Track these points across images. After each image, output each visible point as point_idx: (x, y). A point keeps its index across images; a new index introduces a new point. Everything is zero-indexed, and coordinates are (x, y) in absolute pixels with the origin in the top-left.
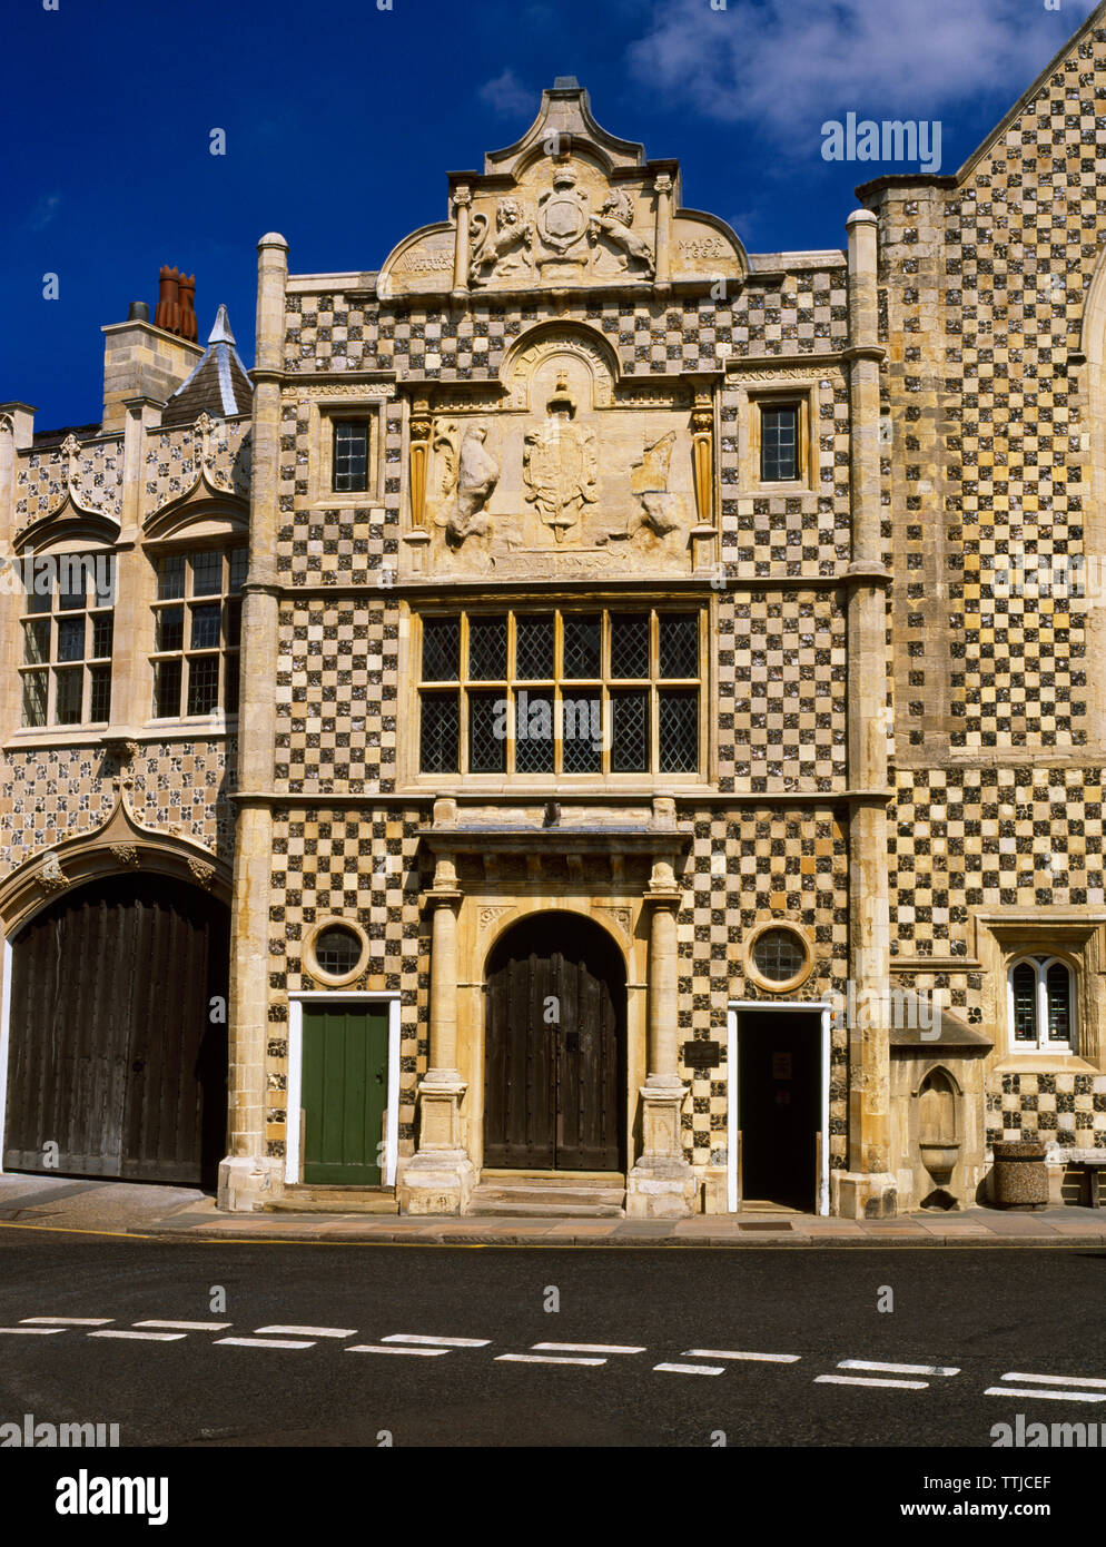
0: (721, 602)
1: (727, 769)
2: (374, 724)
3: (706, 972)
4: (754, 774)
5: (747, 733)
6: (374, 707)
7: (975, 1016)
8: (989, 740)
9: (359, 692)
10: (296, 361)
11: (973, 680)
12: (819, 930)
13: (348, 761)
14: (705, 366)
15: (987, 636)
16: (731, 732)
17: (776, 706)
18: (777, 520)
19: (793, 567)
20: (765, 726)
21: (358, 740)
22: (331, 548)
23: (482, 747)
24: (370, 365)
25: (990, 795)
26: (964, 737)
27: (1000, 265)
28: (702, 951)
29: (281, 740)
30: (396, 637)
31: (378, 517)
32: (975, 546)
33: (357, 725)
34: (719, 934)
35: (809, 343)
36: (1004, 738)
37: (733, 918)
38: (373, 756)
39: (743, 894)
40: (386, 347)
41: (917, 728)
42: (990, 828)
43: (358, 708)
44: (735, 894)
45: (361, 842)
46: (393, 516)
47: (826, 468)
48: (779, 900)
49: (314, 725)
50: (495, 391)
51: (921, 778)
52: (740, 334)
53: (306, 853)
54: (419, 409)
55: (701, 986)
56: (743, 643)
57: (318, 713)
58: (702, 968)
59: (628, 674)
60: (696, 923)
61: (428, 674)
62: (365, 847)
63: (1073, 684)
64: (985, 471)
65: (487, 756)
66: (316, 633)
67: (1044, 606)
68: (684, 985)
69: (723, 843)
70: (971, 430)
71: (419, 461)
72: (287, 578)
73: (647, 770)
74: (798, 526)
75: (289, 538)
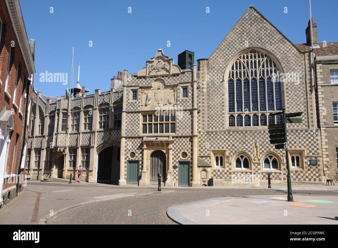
1: (178, 133)
2: (137, 128)
4: (181, 133)
5: (181, 128)
6: (137, 126)
7: (210, 163)
8: (212, 128)
9: (135, 124)
10: (128, 84)
11: (210, 121)
12: (189, 152)
13: (134, 132)
14: (176, 83)
15: (212, 116)
17: (184, 125)
18: (184, 102)
19: (186, 108)
20: (183, 127)
22: (132, 107)
24: (137, 85)
25: (212, 135)
26: (209, 128)
27: (214, 69)
28: (175, 155)
29: (126, 130)
30: (140, 117)
31: (137, 103)
32: (211, 104)
33: (135, 128)
34: (177, 153)
35: (188, 80)
36: (214, 128)
37: (179, 150)
38: (137, 132)
40: (139, 82)
41: (203, 127)
42: (212, 139)
43: (135, 126)
44: (179, 148)
46: (139, 103)
47: (190, 96)
48: (184, 148)
49: (130, 128)
50: (151, 87)
51: (204, 133)
52: (180, 79)
53: (129, 143)
54: (142, 90)
55: (175, 159)
57: (130, 126)
58: (175, 157)
59: (167, 121)
60: (174, 151)
61: (144, 122)
62: (136, 142)
63: (223, 121)
64: (212, 95)
65: (150, 131)
66: (130, 117)
67: (219, 112)
68: (173, 159)
69: (178, 142)
70: (210, 90)
71: (142, 96)
72: (127, 110)
73: (169, 133)
74: (187, 103)
75: (127, 106)
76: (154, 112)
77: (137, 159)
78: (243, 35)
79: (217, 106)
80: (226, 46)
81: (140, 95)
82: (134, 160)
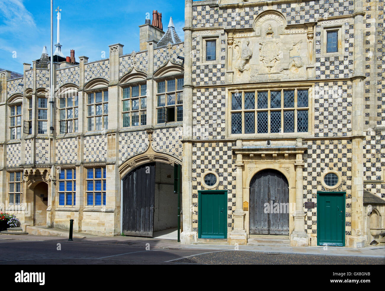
1: (317, 131)
2: (219, 121)
3: (311, 184)
4: (324, 132)
5: (323, 121)
6: (219, 117)
7: (383, 196)
9: (215, 113)
10: (196, 25)
12: (343, 173)
13: (212, 131)
16: (318, 121)
17: (331, 114)
19: (336, 75)
20: (328, 119)
21: (215, 126)
22: (206, 75)
23: (248, 127)
24: (216, 25)
26: (381, 122)
28: (310, 178)
29: (194, 126)
30: (225, 98)
31: (219, 66)
33: (214, 122)
34: (314, 174)
35: (342, 12)
37: (318, 170)
38: (219, 130)
39: (321, 163)
40: (221, 20)
41: (367, 120)
43: (215, 117)
44: (319, 163)
45: (216, 152)
46: (223, 66)
47: (346, 48)
48: (331, 165)
49: (203, 122)
51: (368, 133)
52: (322, 11)
53: (202, 155)
54: (230, 37)
55: (309, 187)
57: (204, 119)
58: (310, 183)
59: (288, 106)
60: (308, 171)
61: (233, 108)
62: (217, 153)
65: (250, 129)
66: (203, 98)
68: (305, 187)
69: (316, 150)
71: (230, 51)
72: (194, 84)
73: (294, 132)
74: (338, 64)
75: (195, 73)
76: (259, 86)
77: (221, 188)
81: (224, 49)
82: (215, 189)
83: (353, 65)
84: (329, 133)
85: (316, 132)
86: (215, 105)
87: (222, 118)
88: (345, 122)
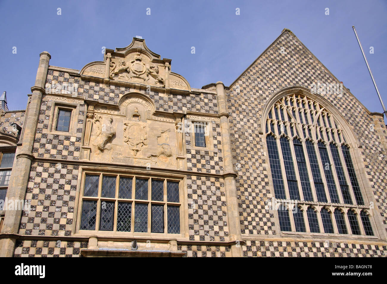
0: (188, 179)
1: (192, 232)
2: (65, 209)
4: (200, 234)
5: (198, 221)
6: (66, 203)
8: (251, 232)
9: (60, 197)
11: (245, 214)
13: (52, 223)
14: (180, 112)
16: (192, 221)
17: (206, 213)
20: (203, 219)
21: (57, 215)
22: (55, 147)
23: (105, 221)
26: (244, 231)
27: (240, 109)
30: (77, 179)
31: (73, 139)
32: (242, 177)
33: (57, 209)
35: (207, 111)
36: (255, 232)
40: (81, 90)
43: (59, 203)
46: (78, 140)
47: (215, 144)
49: (40, 209)
50: (116, 108)
52: (189, 106)
54: (91, 109)
56: (195, 192)
57: (42, 204)
59: (157, 199)
61: (86, 194)
63: (271, 217)
64: (242, 158)
66: (45, 175)
67: (261, 195)
70: (238, 147)
71: (89, 125)
72: (36, 155)
73: (163, 232)
74: (209, 159)
75: (39, 142)
76: (123, 169)
78: (282, 67)
79: (256, 183)
80: (258, 75)
81: (82, 121)
83: (223, 162)
84: (206, 237)
85: (191, 234)
86: (61, 187)
87: (69, 206)
88: (221, 223)
